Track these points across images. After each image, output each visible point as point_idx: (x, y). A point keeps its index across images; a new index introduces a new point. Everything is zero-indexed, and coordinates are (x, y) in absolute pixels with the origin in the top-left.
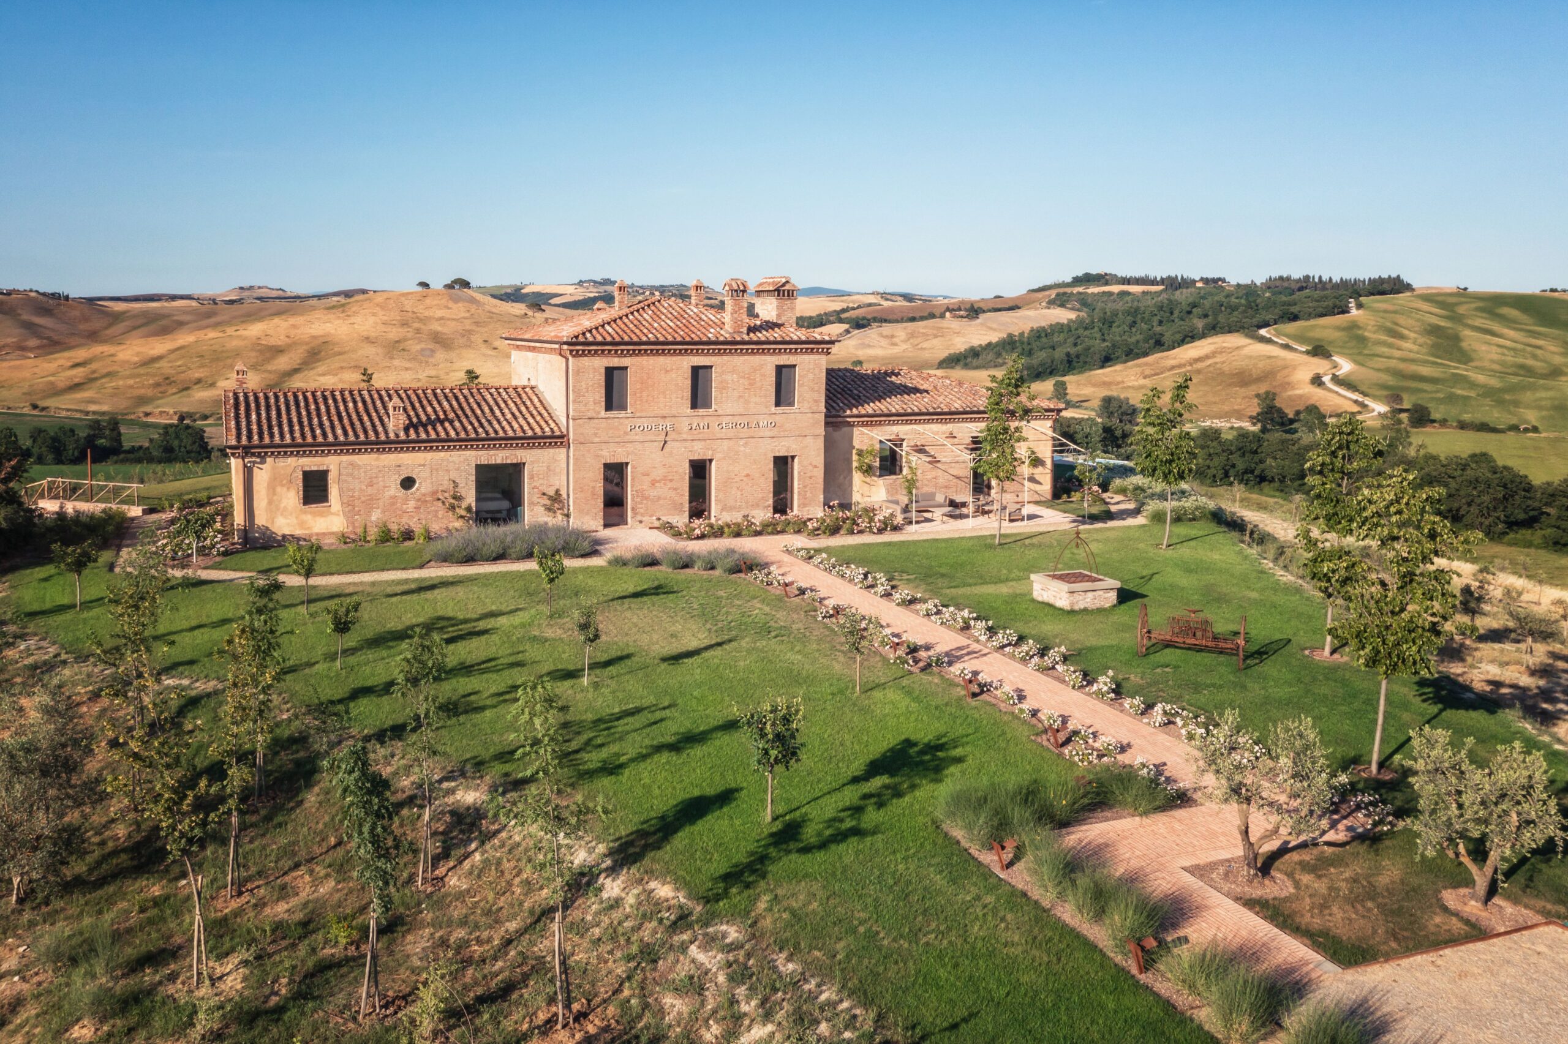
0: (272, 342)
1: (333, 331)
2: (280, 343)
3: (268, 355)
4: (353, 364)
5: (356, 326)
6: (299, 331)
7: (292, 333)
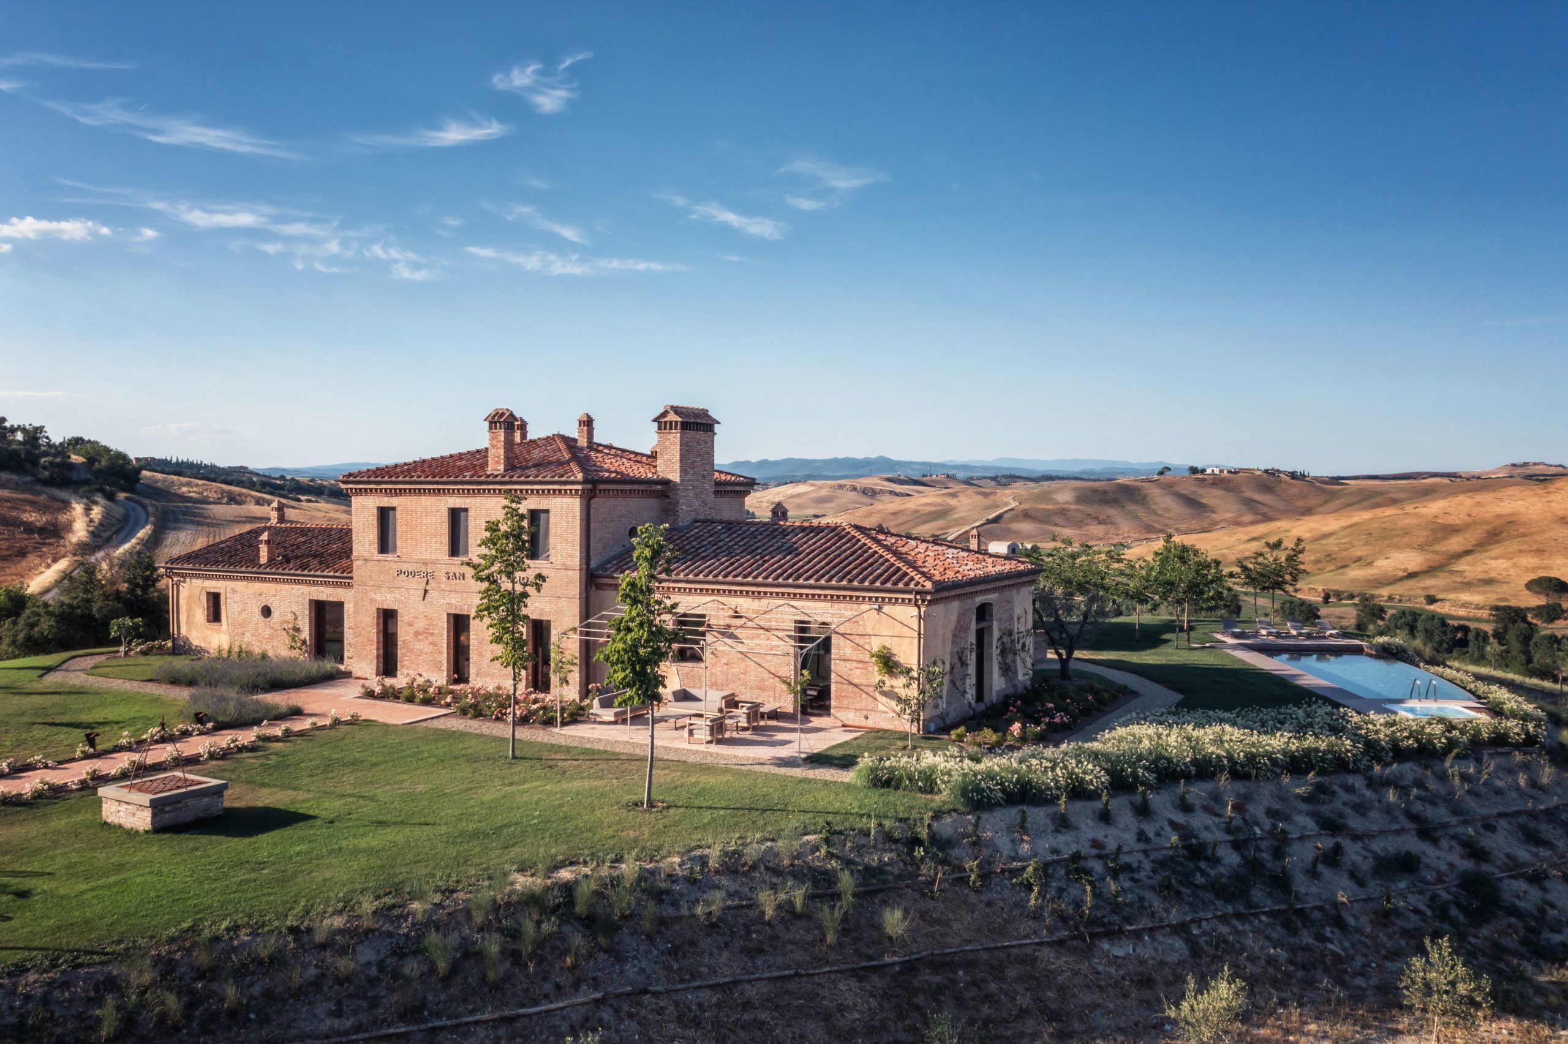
0: (1450, 520)
1: (1523, 510)
2: (1458, 522)
3: (1440, 535)
4: (1535, 547)
5: (1553, 504)
6: (1483, 509)
7: (1475, 511)
